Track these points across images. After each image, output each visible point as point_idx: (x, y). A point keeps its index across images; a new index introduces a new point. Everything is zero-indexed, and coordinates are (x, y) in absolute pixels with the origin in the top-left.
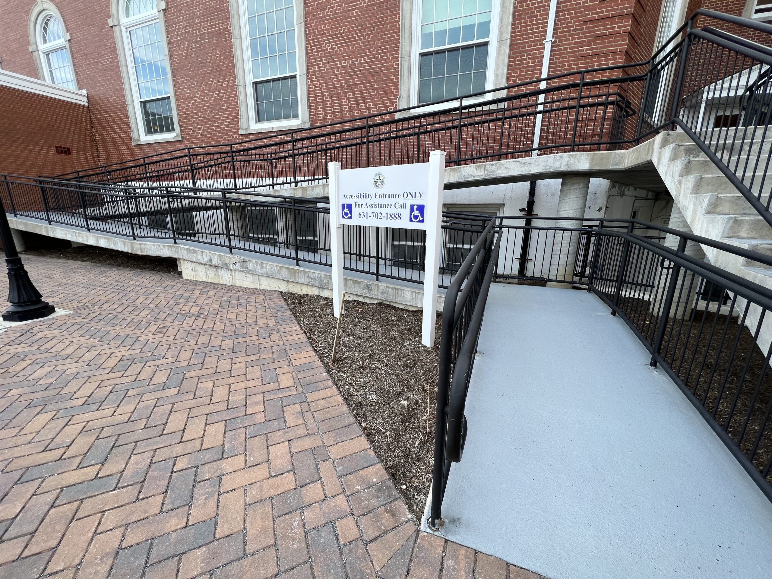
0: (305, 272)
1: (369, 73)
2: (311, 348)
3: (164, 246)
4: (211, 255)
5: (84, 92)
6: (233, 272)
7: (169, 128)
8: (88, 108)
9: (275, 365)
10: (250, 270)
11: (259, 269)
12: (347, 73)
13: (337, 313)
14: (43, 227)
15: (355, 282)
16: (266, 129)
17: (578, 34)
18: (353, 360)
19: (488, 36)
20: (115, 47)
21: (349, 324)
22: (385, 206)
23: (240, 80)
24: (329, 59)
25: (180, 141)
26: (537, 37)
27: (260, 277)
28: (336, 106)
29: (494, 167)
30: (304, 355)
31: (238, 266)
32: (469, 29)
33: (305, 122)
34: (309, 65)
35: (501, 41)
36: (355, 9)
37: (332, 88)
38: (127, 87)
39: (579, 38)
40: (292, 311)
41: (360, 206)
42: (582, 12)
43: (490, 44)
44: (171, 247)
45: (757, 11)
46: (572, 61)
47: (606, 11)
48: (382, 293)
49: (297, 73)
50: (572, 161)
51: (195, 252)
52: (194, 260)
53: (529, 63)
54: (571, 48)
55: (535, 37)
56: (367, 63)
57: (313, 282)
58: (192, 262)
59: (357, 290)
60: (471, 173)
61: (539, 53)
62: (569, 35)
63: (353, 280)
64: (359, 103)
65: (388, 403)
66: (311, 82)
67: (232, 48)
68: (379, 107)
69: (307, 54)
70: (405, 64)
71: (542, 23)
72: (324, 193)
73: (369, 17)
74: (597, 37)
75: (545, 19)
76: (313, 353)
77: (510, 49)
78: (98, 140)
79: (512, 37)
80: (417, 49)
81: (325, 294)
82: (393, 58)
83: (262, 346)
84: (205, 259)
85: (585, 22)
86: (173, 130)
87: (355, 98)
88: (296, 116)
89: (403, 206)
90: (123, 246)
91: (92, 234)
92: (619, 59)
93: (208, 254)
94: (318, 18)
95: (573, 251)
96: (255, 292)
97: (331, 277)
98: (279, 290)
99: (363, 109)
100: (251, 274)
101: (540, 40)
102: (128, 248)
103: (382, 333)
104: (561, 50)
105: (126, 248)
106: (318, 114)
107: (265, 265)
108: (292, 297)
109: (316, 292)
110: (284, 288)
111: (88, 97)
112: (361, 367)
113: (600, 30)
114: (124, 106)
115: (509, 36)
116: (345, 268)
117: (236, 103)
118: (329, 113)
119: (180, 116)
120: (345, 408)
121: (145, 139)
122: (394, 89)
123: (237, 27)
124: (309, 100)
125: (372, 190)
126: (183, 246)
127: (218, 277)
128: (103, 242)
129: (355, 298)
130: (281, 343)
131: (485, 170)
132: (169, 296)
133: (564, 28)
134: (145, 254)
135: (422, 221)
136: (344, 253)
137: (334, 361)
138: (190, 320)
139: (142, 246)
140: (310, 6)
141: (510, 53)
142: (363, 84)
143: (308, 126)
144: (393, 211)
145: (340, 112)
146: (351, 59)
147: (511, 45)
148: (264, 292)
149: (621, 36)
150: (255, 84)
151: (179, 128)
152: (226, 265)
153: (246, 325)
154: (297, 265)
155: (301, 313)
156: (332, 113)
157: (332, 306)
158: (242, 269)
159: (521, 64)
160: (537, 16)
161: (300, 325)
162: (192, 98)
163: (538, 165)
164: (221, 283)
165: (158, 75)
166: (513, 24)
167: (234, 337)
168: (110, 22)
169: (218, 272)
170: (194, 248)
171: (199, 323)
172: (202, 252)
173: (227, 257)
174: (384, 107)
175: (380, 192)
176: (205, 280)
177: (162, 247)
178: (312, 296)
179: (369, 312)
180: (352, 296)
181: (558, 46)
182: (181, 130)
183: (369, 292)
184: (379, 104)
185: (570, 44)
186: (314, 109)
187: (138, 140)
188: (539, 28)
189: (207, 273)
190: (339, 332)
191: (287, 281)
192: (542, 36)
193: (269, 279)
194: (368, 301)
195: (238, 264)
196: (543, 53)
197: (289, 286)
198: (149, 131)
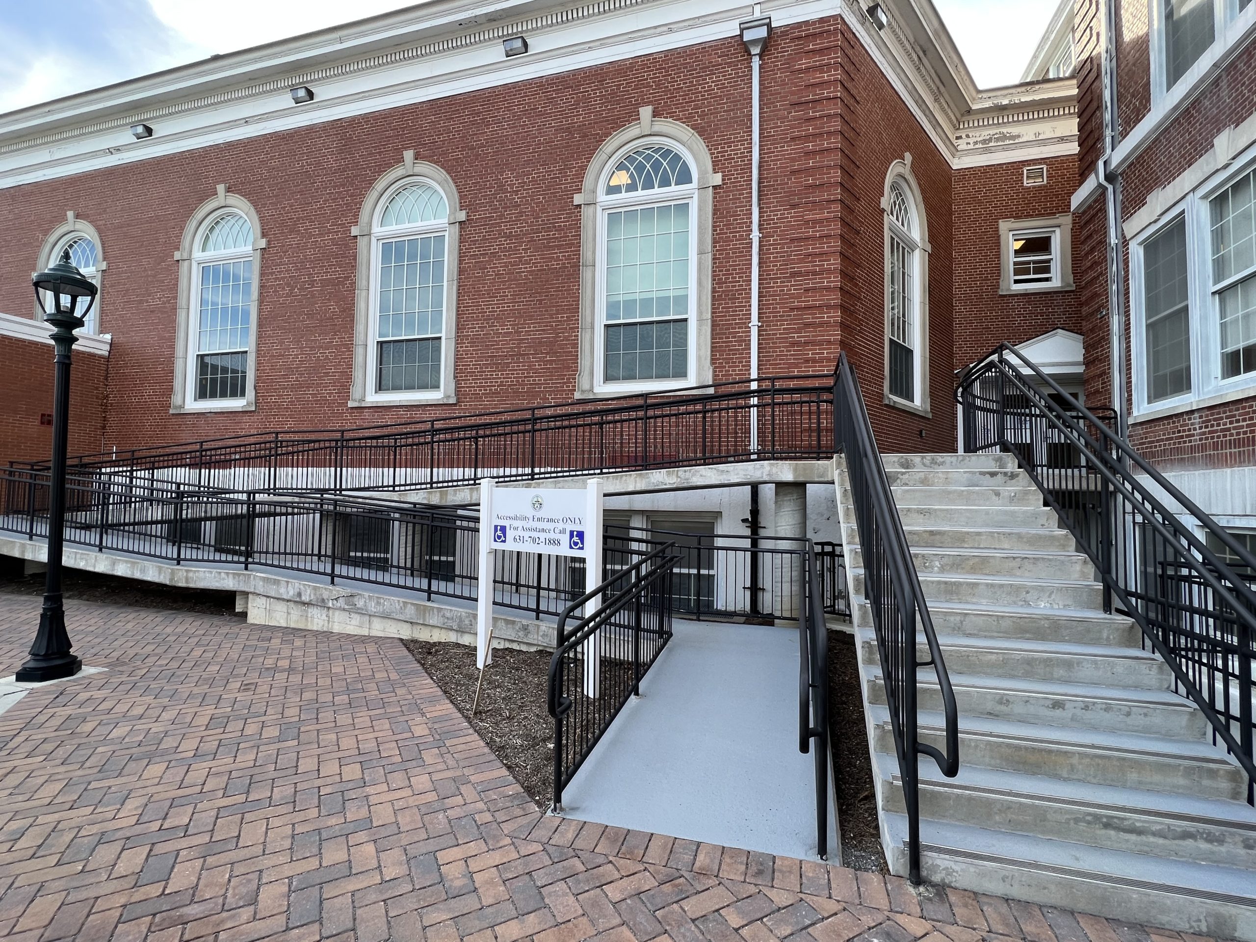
0: (439, 610)
1: (540, 343)
2: (448, 701)
3: (227, 574)
4: (302, 587)
5: (108, 337)
6: (331, 611)
7: (237, 390)
8: (107, 359)
9: (406, 718)
10: (358, 609)
11: (372, 607)
12: (510, 340)
13: (480, 665)
14: (18, 545)
15: (507, 622)
16: (390, 401)
17: (787, 320)
18: (498, 712)
19: (687, 313)
20: (176, 285)
21: (496, 676)
22: (543, 530)
23: (359, 338)
24: (488, 323)
25: (251, 412)
26: (742, 319)
27: (373, 619)
28: (494, 378)
29: (687, 474)
30: (438, 707)
31: (341, 603)
32: (663, 302)
33: (449, 396)
34: (459, 327)
35: (700, 320)
36: (524, 272)
37: (489, 357)
38: (181, 335)
39: (787, 324)
40: (419, 662)
41: (516, 529)
42: (787, 299)
43: (689, 321)
44: (239, 575)
45: (1016, 282)
46: (783, 347)
47: (813, 301)
48: (544, 636)
49: (443, 335)
50: (774, 470)
51: (277, 582)
52: (273, 594)
53: (735, 346)
54: (780, 334)
55: (739, 319)
56: (537, 331)
57: (450, 623)
58: (268, 597)
59: (510, 634)
60: (661, 480)
61: (746, 336)
62: (777, 321)
63: (505, 620)
64: (525, 377)
65: (533, 746)
66: (462, 347)
67: (353, 300)
68: (552, 383)
69: (458, 314)
70: (587, 336)
71: (745, 306)
72: (471, 498)
73: (542, 281)
74: (807, 325)
75: (749, 302)
76: (451, 706)
77: (712, 330)
78: (111, 404)
79: (713, 317)
80: (601, 320)
81: (466, 640)
82: (570, 328)
83: (386, 700)
84: (291, 593)
85: (792, 309)
86: (243, 394)
87: (520, 370)
88: (437, 387)
89: (563, 532)
90: (157, 574)
91: (105, 556)
92: (834, 349)
93: (297, 585)
94: (476, 277)
95: (798, 578)
96: (364, 640)
97: (475, 616)
98: (398, 636)
99: (531, 384)
100: (359, 613)
101: (745, 323)
102: (165, 577)
103: (537, 684)
104: (769, 335)
105: (162, 577)
106: (467, 387)
107: (382, 601)
108: (417, 645)
109: (452, 637)
110: (406, 633)
111: (111, 345)
112: (508, 718)
113: (809, 318)
114: (170, 360)
115: (709, 316)
116: (495, 603)
117: (350, 366)
118: (484, 386)
119: (258, 379)
120: (487, 750)
121: (193, 405)
122: (573, 363)
123: (364, 277)
124: (456, 369)
125: (530, 512)
126: (258, 574)
127: (307, 619)
128: (122, 569)
129: (508, 645)
130: (410, 697)
131: (678, 477)
132: (238, 648)
133: (770, 313)
134: (192, 585)
135: (582, 548)
136: (495, 581)
137: (475, 713)
138: (281, 677)
139: (191, 575)
140: (466, 263)
141: (712, 334)
142: (531, 354)
143: (453, 401)
144: (552, 536)
145: (498, 386)
146: (517, 325)
147: (713, 326)
148: (377, 640)
149: (832, 326)
150: (381, 344)
151: (253, 393)
152: (323, 600)
153: (359, 679)
154: (429, 599)
155: (431, 665)
156: (488, 386)
157: (475, 655)
158: (346, 607)
159: (726, 346)
160: (739, 298)
161: (432, 678)
162: (283, 356)
163: (738, 474)
164: (309, 628)
165: (234, 321)
166: (713, 305)
167: (348, 692)
168: (177, 255)
169: (307, 612)
170: (273, 577)
171: (295, 679)
172: (288, 582)
173: (325, 589)
174: (560, 383)
175: (538, 515)
176: (284, 625)
177: (223, 575)
178: (446, 644)
179: (525, 661)
180: (502, 642)
181: (766, 330)
182: (256, 396)
183: (526, 635)
184: (552, 380)
185: (780, 330)
186: (463, 380)
187: (182, 407)
188: (742, 311)
189: (288, 613)
190: (481, 685)
191: (411, 623)
192: (746, 319)
193: (386, 620)
194: (524, 648)
195: (341, 600)
196: (750, 336)
197: (415, 631)
198: (202, 393)
